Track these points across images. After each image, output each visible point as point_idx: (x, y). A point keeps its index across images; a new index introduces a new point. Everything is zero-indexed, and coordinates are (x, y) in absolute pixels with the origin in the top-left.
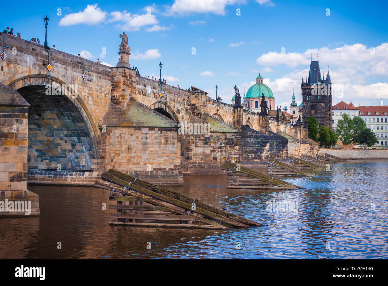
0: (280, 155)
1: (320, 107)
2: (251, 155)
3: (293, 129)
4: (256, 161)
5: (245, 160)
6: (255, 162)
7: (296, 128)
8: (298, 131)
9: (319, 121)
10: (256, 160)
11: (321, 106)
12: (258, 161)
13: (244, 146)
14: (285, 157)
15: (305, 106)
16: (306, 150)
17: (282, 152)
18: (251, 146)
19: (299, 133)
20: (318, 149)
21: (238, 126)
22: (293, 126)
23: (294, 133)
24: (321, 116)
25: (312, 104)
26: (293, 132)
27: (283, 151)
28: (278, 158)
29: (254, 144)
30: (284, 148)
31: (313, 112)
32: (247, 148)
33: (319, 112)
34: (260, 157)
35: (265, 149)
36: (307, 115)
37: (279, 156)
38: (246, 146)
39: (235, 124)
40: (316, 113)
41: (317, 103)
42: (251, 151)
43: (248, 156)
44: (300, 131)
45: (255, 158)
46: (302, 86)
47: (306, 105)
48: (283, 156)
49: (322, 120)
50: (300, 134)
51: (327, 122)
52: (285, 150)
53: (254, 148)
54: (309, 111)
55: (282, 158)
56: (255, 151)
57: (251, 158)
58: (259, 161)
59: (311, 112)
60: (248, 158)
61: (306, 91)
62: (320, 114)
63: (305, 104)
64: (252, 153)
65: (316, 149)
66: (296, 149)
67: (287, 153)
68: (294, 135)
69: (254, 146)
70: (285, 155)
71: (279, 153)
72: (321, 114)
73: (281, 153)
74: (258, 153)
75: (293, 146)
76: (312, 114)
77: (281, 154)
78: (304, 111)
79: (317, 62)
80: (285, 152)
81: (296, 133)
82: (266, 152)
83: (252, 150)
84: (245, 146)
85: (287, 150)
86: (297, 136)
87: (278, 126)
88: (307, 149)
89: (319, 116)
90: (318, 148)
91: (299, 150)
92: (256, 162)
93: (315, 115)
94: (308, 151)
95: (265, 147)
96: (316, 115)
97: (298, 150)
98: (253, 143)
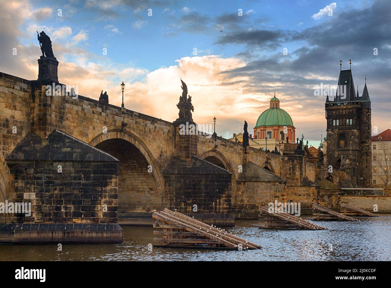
0: (214, 206)
1: (352, 136)
2: (66, 208)
3: (287, 162)
4: (80, 222)
5: (50, 220)
6: (76, 225)
7: (293, 161)
8: (296, 165)
9: (351, 156)
10: (78, 221)
11: (353, 134)
12: (84, 221)
13: (45, 183)
14: (225, 211)
15: (331, 135)
16: (310, 197)
17: (218, 201)
18: (65, 184)
19: (298, 169)
20: (339, 196)
21: (42, 133)
22: (287, 158)
23: (290, 169)
24: (354, 149)
25: (340, 131)
26: (288, 168)
27: (220, 198)
28: (210, 212)
29: (75, 178)
30: (222, 191)
31: (342, 142)
32: (56, 189)
33: (351, 142)
34: (91, 213)
35: (105, 191)
36: (333, 148)
37: (212, 208)
38: (53, 183)
39: (35, 127)
40: (346, 144)
41: (349, 130)
42: (65, 195)
43: (59, 209)
44: (301, 165)
45: (77, 215)
46: (327, 106)
47: (332, 133)
48: (220, 209)
49: (355, 154)
50: (299, 171)
51: (364, 157)
52: (224, 195)
53: (73, 189)
54: (336, 141)
55: (219, 212)
56: (76, 196)
57: (66, 216)
58: (89, 221)
59: (339, 143)
60: (56, 214)
61: (333, 113)
62: (352, 146)
63: (330, 132)
64: (68, 202)
65: (336, 196)
66: (277, 194)
67: (228, 201)
68: (289, 172)
69: (75, 184)
70: (225, 206)
71: (213, 201)
72: (354, 146)
73: (216, 201)
74: (87, 203)
75: (271, 189)
76: (341, 146)
77: (216, 205)
78: (330, 142)
79: (350, 71)
80: (225, 200)
81: (294, 168)
82: (108, 199)
83: (70, 195)
84: (48, 183)
85: (229, 196)
86: (295, 174)
87: (246, 153)
88: (312, 195)
89: (351, 148)
90: (339, 194)
91: (283, 196)
92: (80, 225)
93: (344, 147)
94: (314, 199)
95: (106, 185)
96: (346, 148)
97: (281, 197)
98: (72, 175)
